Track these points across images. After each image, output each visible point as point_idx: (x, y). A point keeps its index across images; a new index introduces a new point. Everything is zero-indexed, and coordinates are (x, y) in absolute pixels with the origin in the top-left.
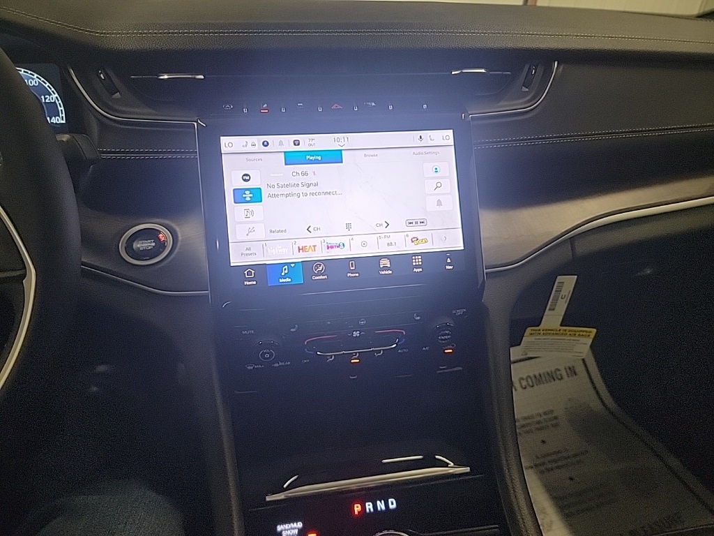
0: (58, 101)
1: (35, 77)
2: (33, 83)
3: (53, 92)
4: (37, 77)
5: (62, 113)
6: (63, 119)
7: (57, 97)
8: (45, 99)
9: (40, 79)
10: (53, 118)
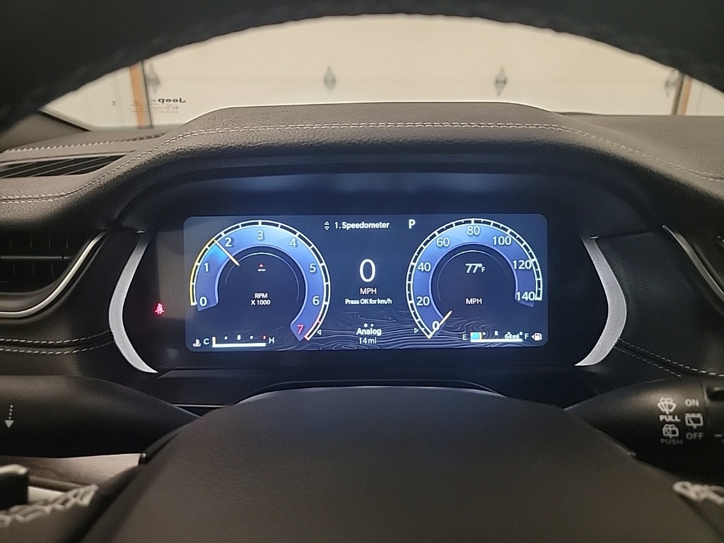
0: (536, 268)
1: (508, 233)
2: (505, 241)
3: (530, 254)
4: (511, 233)
5: (539, 287)
6: (539, 296)
7: (535, 263)
8: (519, 264)
9: (515, 236)
10: (526, 293)
